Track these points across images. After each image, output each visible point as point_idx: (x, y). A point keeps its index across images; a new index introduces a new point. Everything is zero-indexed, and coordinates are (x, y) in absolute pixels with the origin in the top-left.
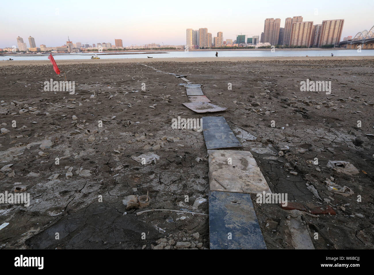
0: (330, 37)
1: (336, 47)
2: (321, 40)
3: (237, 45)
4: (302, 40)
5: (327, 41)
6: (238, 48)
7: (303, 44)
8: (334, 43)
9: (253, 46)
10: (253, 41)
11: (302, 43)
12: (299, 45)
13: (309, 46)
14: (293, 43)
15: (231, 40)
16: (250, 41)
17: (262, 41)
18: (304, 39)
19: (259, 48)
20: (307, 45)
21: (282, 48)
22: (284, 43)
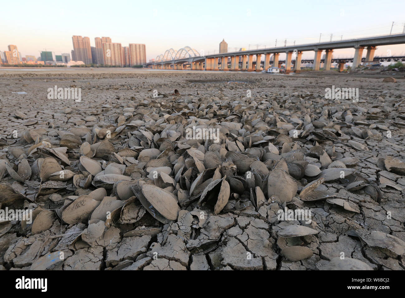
0: (138, 59)
1: (145, 67)
2: (132, 61)
3: (43, 63)
4: (115, 60)
5: (137, 63)
6: (44, 66)
7: (117, 64)
8: (142, 64)
9: (63, 64)
10: (63, 59)
11: (115, 62)
12: (114, 64)
13: (123, 66)
14: (108, 62)
15: (34, 57)
16: (59, 58)
17: (74, 59)
18: (117, 59)
19: (71, 66)
20: (120, 65)
21: (98, 67)
22: (98, 62)
